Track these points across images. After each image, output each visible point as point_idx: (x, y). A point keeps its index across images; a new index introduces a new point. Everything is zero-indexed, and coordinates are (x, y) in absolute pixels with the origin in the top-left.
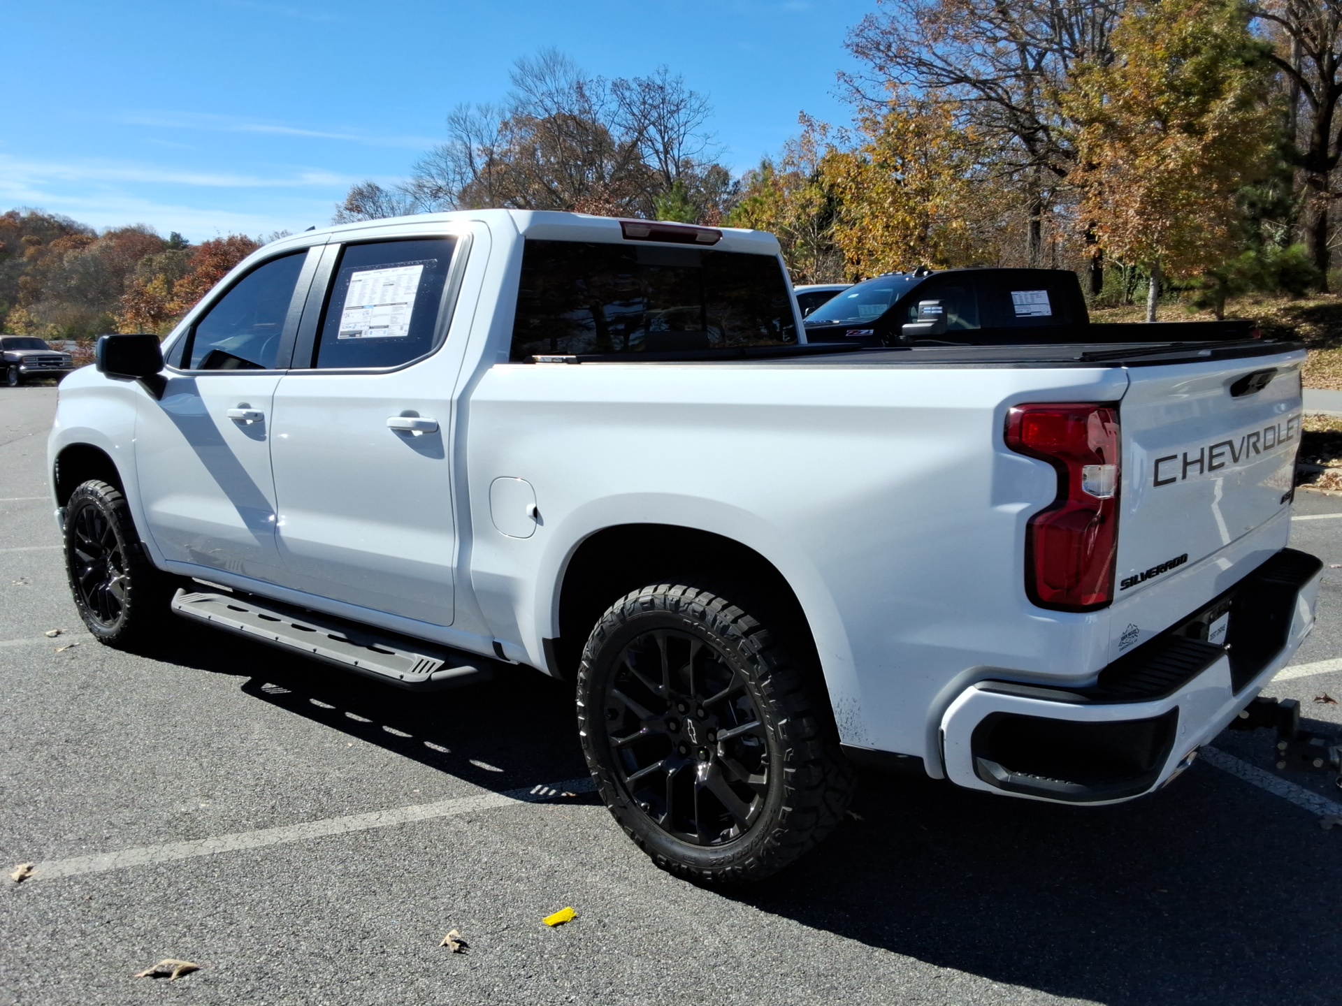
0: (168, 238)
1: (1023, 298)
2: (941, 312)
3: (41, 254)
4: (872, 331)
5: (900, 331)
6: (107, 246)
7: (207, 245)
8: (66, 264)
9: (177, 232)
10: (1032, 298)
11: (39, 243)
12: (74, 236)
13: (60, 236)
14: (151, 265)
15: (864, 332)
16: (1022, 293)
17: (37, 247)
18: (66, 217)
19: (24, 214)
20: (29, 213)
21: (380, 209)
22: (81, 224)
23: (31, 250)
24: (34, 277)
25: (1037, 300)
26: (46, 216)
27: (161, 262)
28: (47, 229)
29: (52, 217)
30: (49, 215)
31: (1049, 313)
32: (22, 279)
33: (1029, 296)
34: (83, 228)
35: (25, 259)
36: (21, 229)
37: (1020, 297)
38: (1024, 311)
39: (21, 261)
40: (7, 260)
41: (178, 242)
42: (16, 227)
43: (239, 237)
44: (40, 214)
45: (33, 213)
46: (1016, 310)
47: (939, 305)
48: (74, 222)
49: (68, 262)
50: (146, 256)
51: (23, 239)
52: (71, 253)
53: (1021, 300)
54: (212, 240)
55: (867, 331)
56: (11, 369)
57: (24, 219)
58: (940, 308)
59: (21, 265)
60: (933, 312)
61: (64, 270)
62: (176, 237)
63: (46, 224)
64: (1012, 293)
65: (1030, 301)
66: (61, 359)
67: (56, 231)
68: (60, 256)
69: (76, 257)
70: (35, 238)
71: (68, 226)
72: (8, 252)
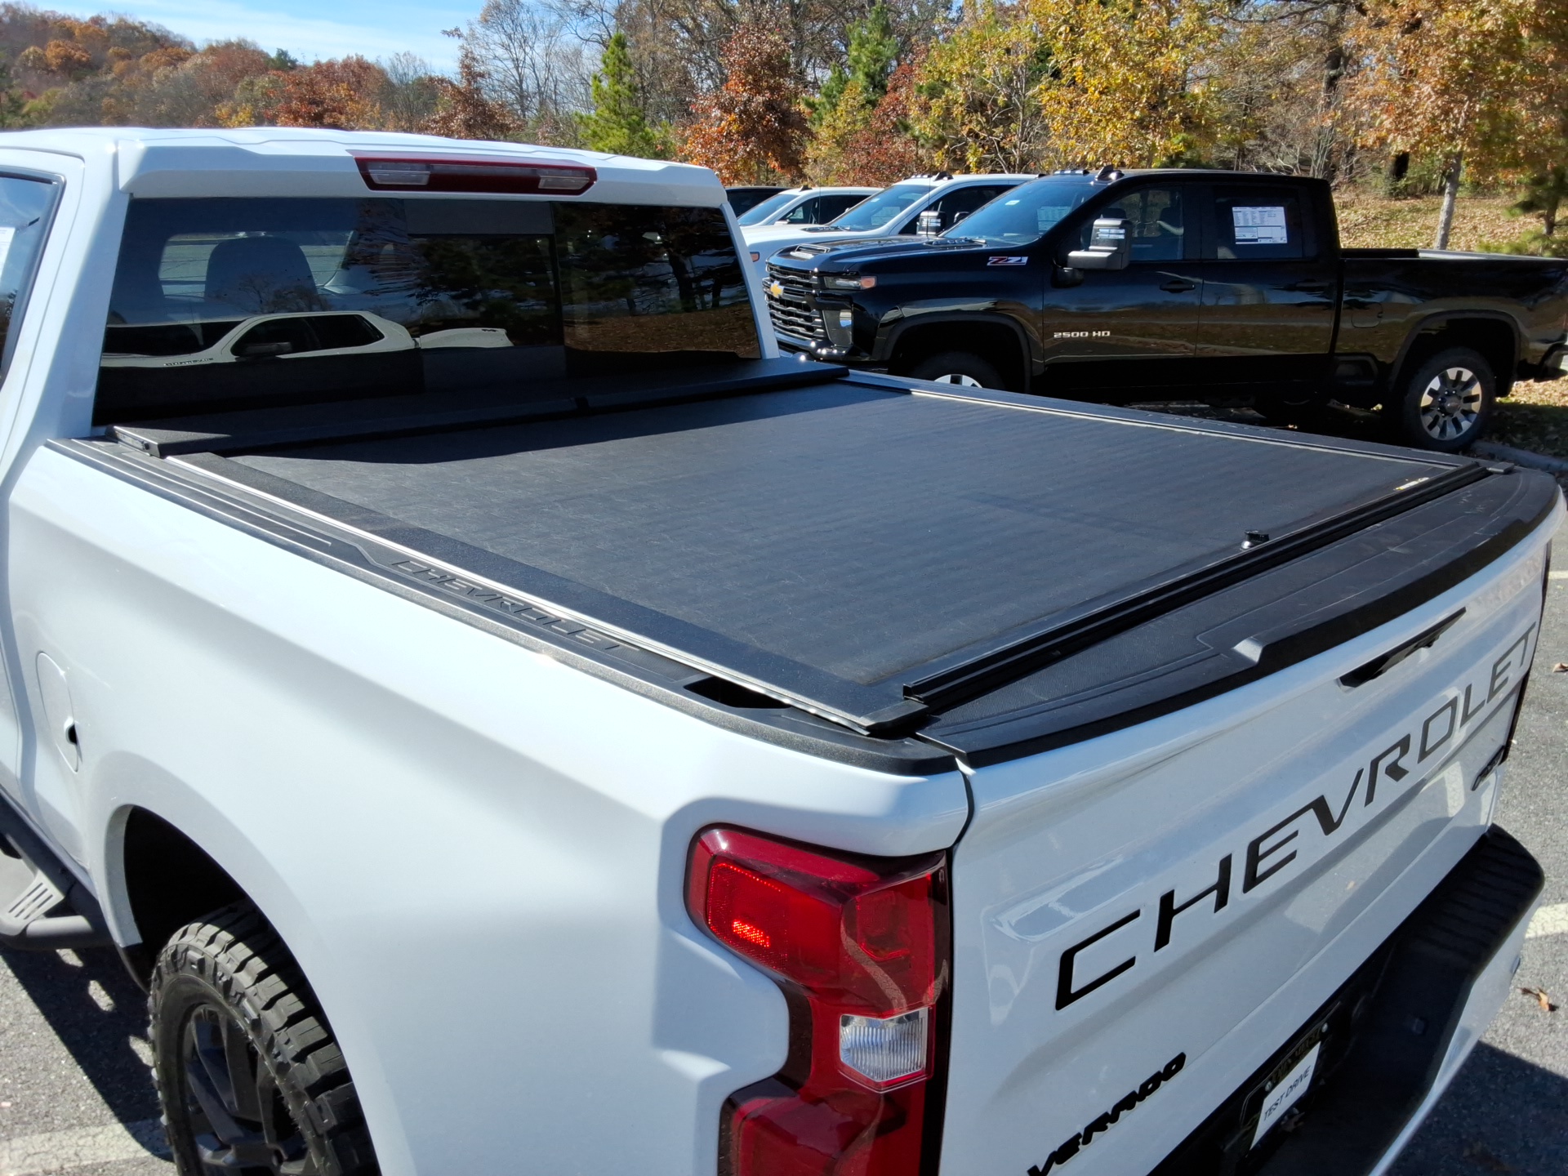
0: (273, 55)
1: (1249, 217)
2: (1122, 237)
3: (129, 70)
4: (1025, 260)
5: (1065, 261)
6: (203, 64)
7: (318, 65)
8: (155, 85)
9: (284, 49)
10: (1262, 219)
11: (128, 57)
13: (153, 49)
14: (252, 90)
15: (1013, 260)
16: (1248, 210)
17: (127, 61)
18: (159, 25)
19: (111, 20)
20: (117, 19)
21: (519, 28)
22: (178, 35)
23: (119, 66)
24: (118, 100)
25: (1268, 221)
26: (137, 24)
27: (264, 87)
28: (138, 40)
29: (143, 25)
30: (140, 23)
31: (1284, 240)
32: (106, 101)
33: (1257, 215)
35: (109, 77)
36: (108, 39)
37: (1245, 215)
38: (1249, 236)
39: (104, 79)
40: (88, 77)
41: (284, 63)
42: (102, 36)
43: (355, 58)
44: (130, 20)
45: (121, 20)
46: (1237, 234)
47: (1121, 227)
48: (169, 32)
49: (157, 82)
50: (247, 79)
51: (111, 51)
52: (161, 72)
53: (1246, 220)
54: (324, 60)
55: (1019, 258)
57: (111, 26)
58: (1122, 231)
59: (105, 83)
60: (1112, 237)
61: (153, 91)
62: (282, 54)
63: (137, 34)
64: (1234, 209)
65: (1258, 221)
67: (149, 43)
68: (149, 75)
69: (167, 77)
70: (124, 51)
71: (162, 36)
72: (92, 67)
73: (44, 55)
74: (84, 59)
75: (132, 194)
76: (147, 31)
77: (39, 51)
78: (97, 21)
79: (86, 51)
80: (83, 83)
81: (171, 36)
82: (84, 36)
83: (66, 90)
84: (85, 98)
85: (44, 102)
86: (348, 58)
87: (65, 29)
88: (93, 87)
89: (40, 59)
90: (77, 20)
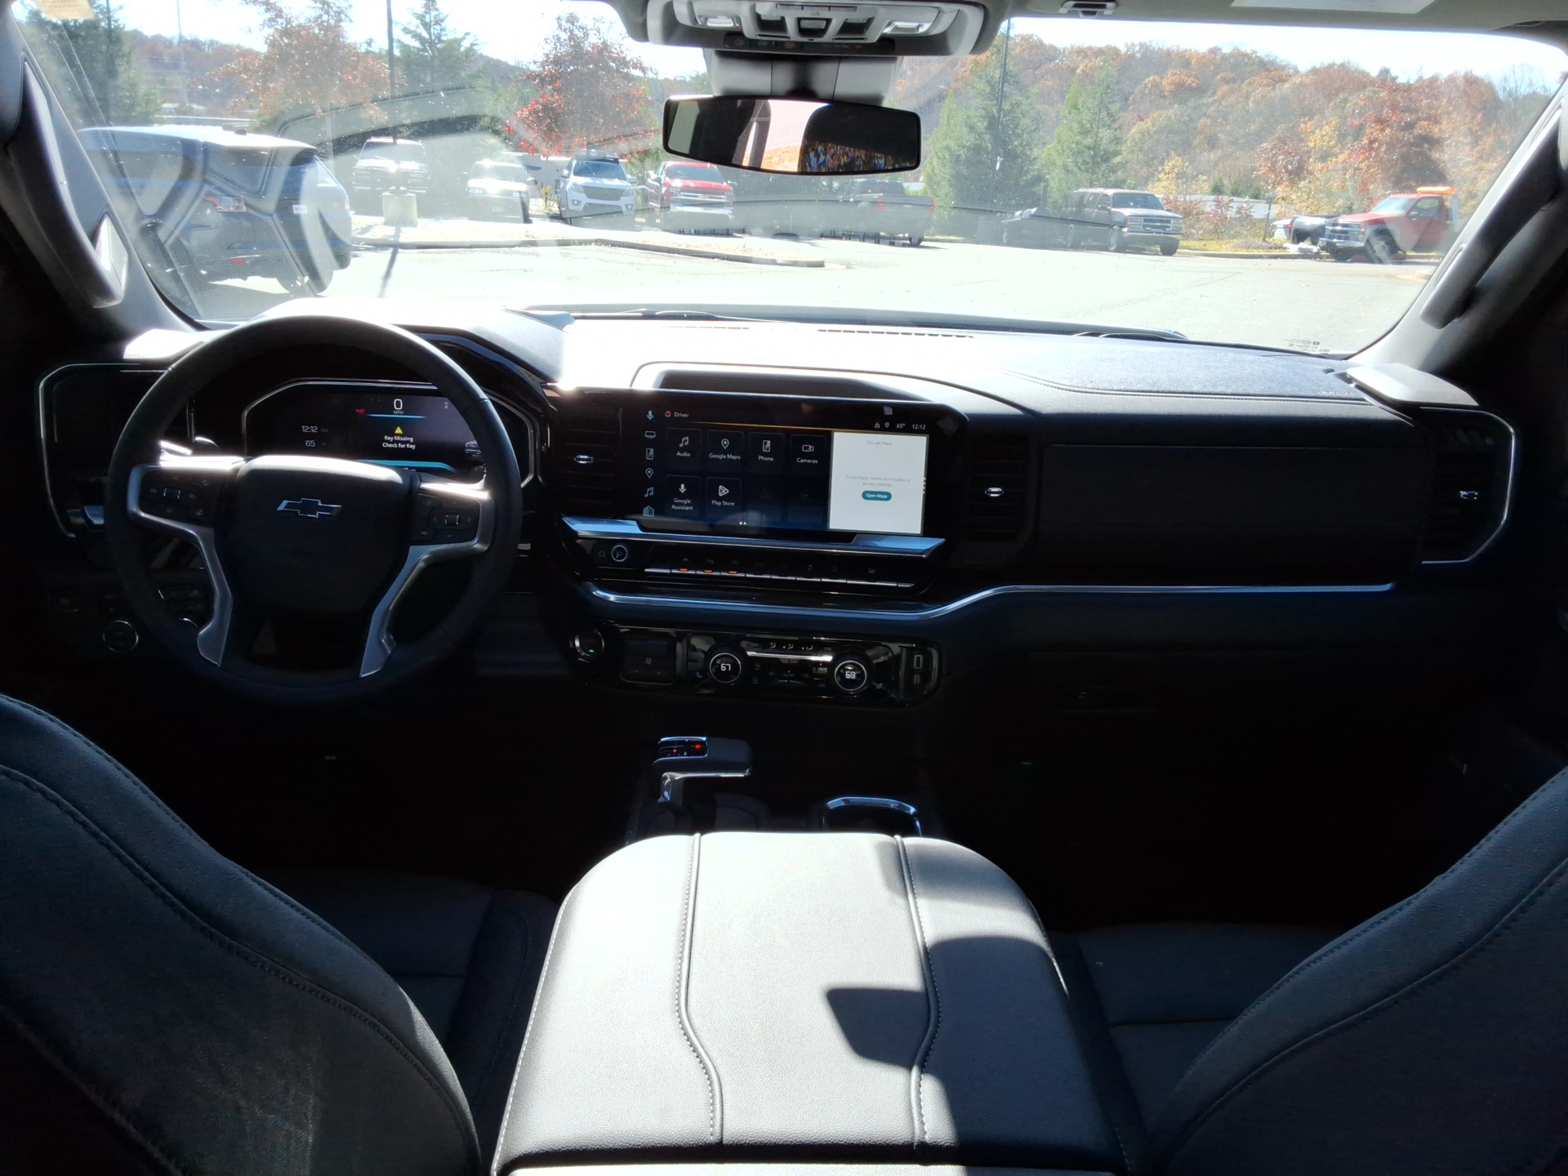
12: (1273, 73)
34: (1285, 63)
56: (1115, 230)
66: (1169, 222)
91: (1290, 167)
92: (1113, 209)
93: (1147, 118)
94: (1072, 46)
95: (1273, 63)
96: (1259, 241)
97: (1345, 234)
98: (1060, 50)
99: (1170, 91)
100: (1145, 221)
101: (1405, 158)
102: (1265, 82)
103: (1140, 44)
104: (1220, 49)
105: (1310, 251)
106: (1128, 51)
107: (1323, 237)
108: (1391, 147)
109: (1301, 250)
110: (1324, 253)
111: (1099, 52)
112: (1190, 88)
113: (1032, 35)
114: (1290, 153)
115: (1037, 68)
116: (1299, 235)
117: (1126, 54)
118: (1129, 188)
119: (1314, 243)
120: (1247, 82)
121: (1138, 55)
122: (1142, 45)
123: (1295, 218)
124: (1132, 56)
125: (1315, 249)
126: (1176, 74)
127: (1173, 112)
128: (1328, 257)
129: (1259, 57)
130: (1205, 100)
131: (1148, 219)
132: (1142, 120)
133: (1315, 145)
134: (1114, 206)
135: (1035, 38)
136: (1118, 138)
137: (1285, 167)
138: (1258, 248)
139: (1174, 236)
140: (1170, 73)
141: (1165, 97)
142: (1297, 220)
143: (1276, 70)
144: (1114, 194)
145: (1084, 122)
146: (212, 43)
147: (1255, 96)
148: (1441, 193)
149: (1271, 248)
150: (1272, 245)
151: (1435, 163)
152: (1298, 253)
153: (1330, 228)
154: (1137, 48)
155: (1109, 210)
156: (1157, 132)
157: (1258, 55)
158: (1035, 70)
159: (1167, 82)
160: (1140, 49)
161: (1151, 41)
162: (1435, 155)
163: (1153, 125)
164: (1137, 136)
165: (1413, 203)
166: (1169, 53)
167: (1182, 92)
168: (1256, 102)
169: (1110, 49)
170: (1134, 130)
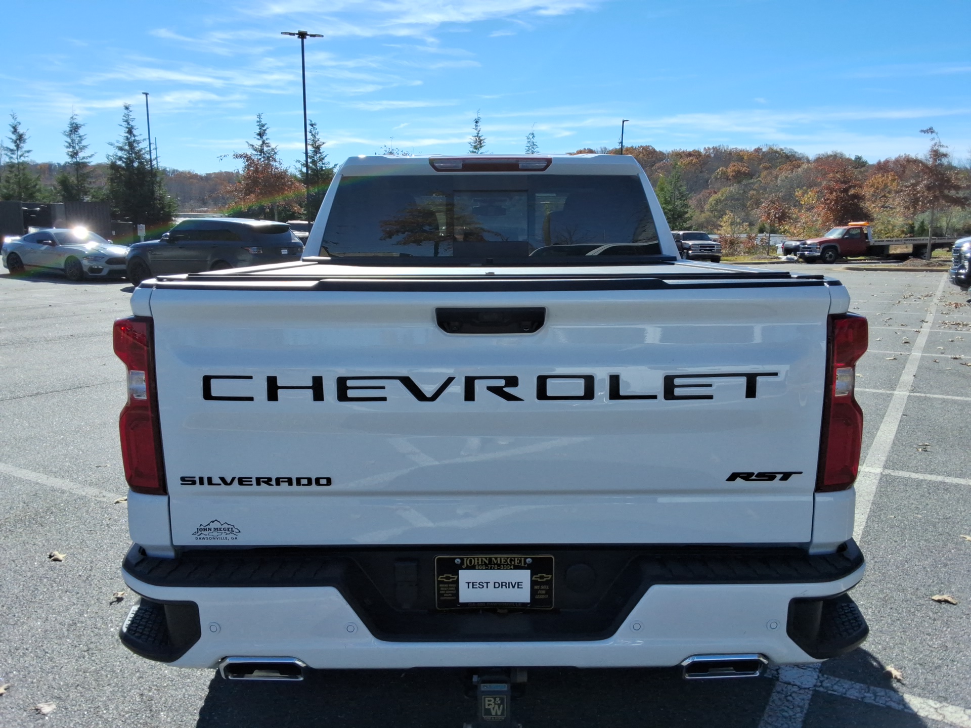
0: (853, 158)
3: (768, 175)
6: (810, 168)
9: (860, 155)
11: (770, 168)
12: (794, 162)
13: (784, 163)
17: (768, 171)
18: (791, 149)
19: (765, 149)
20: (768, 148)
23: (764, 173)
24: (758, 191)
26: (778, 150)
28: (778, 158)
29: (782, 150)
34: (801, 156)
36: (762, 159)
40: (746, 181)
41: (860, 163)
42: (759, 158)
43: (904, 156)
44: (775, 148)
48: (796, 153)
49: (780, 180)
51: (761, 166)
52: (784, 175)
54: (882, 160)
57: (764, 152)
59: (753, 183)
62: (858, 159)
63: (777, 155)
66: (714, 247)
67: (783, 159)
68: (776, 177)
69: (786, 177)
70: (768, 165)
71: (792, 155)
72: (750, 175)
73: (727, 171)
74: (746, 171)
75: (343, 175)
76: (783, 153)
77: (724, 169)
78: (758, 150)
79: (748, 168)
80: (741, 184)
81: (797, 155)
82: (749, 159)
83: (732, 188)
84: (741, 192)
85: (720, 195)
86: (899, 157)
87: (739, 156)
88: (746, 185)
89: (724, 173)
90: (747, 152)
91: (777, 216)
92: (683, 242)
93: (719, 192)
94: (672, 151)
95: (793, 156)
96: (765, 255)
97: (809, 249)
98: (665, 155)
99: (732, 176)
100: (701, 247)
101: (844, 207)
102: (789, 168)
103: (713, 148)
104: (761, 149)
105: (793, 259)
106: (706, 153)
107: (799, 251)
108: (837, 202)
109: (787, 258)
110: (801, 260)
111: (690, 154)
112: (745, 174)
113: (649, 146)
114: (777, 208)
115: (653, 166)
116: (787, 251)
117: (705, 155)
118: (694, 230)
119: (795, 255)
120: (778, 168)
121: (712, 155)
122: (714, 148)
123: (785, 242)
124: (709, 156)
125: (796, 258)
126: (735, 166)
127: (733, 189)
128: (802, 262)
129: (785, 153)
130: (752, 181)
131: (702, 246)
132: (716, 193)
133: (805, 203)
134: (684, 240)
135: (651, 148)
136: (686, 205)
137: (775, 216)
138: (765, 258)
139: (717, 254)
140: (731, 165)
141: (730, 179)
142: (786, 243)
143: (796, 160)
144: (684, 234)
145: (667, 197)
146: (174, 171)
147: (781, 177)
148: (861, 225)
149: (772, 258)
150: (772, 257)
151: (862, 209)
152: (786, 260)
153: (802, 246)
154: (712, 151)
155: (681, 242)
156: (726, 199)
157: (784, 152)
158: (652, 167)
159: (730, 171)
160: (713, 151)
161: (720, 146)
162: (862, 204)
163: (722, 196)
164: (713, 202)
165: (845, 231)
166: (730, 153)
167: (739, 176)
168: (782, 181)
169: (695, 153)
170: (711, 200)
